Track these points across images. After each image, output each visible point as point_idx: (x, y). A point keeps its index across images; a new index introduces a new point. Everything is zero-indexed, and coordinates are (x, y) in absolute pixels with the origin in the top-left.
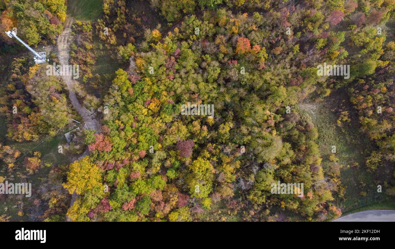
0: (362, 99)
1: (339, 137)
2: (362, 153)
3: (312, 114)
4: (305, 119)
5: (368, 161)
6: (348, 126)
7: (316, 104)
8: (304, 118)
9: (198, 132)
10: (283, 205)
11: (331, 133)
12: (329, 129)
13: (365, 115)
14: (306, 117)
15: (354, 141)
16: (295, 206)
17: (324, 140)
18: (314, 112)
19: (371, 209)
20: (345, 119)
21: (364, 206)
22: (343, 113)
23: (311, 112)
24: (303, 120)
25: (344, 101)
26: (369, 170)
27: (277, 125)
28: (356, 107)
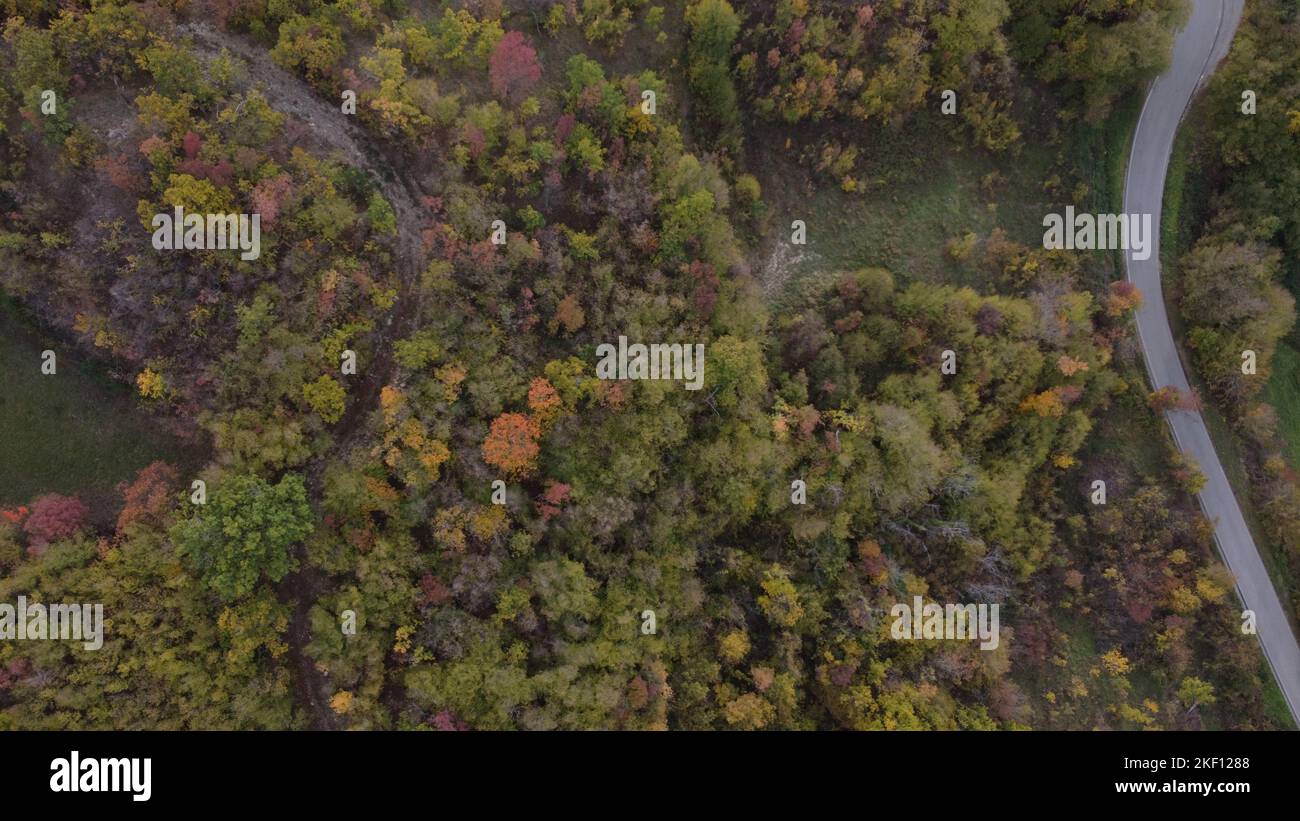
0: (808, 86)
1: (893, 201)
2: (959, 149)
3: (803, 263)
4: (817, 293)
5: (990, 141)
6: (866, 158)
7: (774, 237)
8: (812, 295)
9: (768, 708)
10: (1066, 462)
11: (876, 221)
12: (863, 225)
13: (853, 95)
14: (812, 289)
15: (917, 160)
16: (1084, 424)
17: (896, 255)
18: (797, 255)
19: (1122, 188)
20: (848, 160)
21: (1110, 203)
22: (828, 160)
23: (795, 264)
24: (820, 304)
25: (788, 143)
26: (1018, 151)
27: (818, 399)
28: (820, 114)
